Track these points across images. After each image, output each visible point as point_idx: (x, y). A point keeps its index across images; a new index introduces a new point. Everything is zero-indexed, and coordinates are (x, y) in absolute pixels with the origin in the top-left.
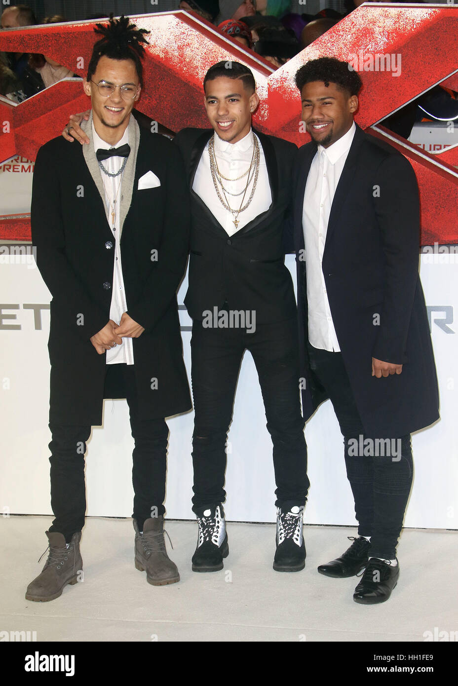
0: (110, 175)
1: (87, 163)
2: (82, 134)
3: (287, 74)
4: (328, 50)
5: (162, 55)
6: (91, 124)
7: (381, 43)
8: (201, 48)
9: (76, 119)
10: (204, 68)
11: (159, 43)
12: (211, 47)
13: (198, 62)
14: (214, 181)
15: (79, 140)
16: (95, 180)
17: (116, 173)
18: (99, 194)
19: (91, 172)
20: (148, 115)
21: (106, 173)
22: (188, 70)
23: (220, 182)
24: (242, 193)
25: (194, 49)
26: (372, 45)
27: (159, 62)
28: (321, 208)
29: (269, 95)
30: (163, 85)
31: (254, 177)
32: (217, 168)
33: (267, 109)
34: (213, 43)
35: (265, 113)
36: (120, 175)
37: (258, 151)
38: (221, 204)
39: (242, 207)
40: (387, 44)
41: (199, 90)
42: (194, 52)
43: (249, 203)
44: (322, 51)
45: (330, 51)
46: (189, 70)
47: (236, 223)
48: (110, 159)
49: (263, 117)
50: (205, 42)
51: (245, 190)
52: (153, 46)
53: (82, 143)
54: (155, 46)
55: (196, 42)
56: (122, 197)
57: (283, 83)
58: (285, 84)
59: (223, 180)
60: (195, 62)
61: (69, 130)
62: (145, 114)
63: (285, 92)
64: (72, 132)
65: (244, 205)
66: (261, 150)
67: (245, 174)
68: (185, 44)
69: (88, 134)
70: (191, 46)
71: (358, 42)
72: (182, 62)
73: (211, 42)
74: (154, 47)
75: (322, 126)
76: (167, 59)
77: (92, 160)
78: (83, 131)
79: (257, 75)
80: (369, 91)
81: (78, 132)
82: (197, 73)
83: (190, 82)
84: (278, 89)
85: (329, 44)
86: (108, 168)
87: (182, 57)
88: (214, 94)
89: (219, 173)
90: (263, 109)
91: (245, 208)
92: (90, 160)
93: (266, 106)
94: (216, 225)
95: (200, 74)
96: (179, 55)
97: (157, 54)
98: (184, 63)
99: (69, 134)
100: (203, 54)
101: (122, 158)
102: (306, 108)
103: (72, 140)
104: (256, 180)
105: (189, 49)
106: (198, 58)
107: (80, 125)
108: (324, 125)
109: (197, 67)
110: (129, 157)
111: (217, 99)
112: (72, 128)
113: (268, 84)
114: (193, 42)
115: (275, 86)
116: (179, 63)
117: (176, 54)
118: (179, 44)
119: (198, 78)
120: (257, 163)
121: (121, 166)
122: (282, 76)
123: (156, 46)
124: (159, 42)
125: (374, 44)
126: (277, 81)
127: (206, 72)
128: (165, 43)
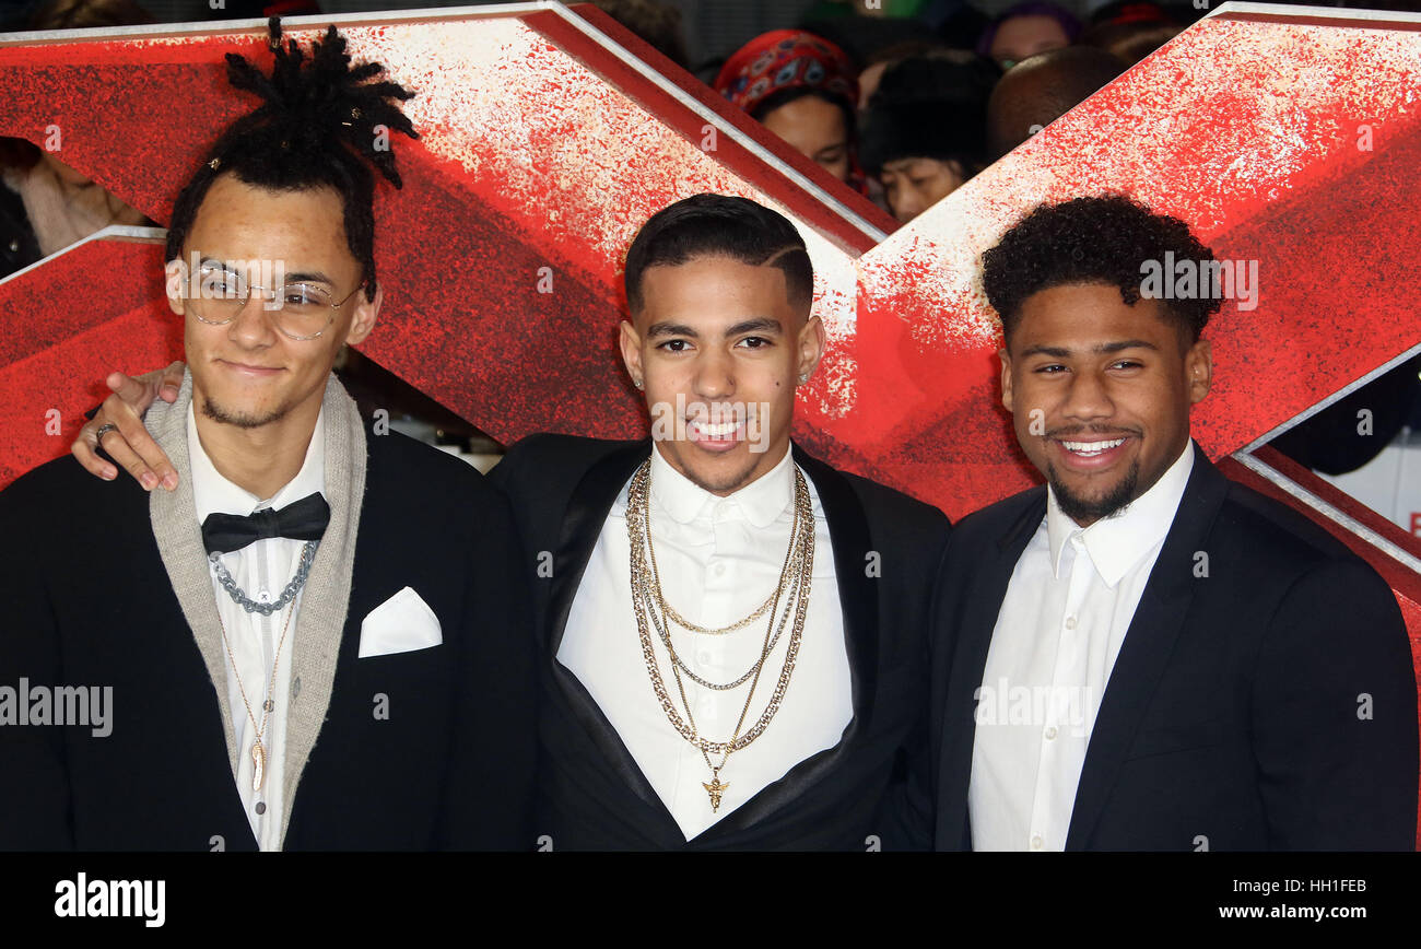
0: (251, 606)
1: (165, 559)
2: (149, 452)
3: (930, 250)
4: (1085, 169)
5: (471, 163)
6: (186, 416)
7: (1283, 153)
8: (615, 142)
9: (131, 391)
10: (622, 216)
11: (461, 117)
12: (653, 140)
13: (602, 191)
14: (643, 631)
15: (135, 474)
16: (192, 622)
17: (273, 598)
18: (205, 676)
19: (179, 591)
20: (408, 380)
21: (239, 596)
22: (563, 222)
23: (666, 637)
24: (744, 679)
25: (589, 147)
26: (1248, 160)
27: (460, 187)
28: (1047, 744)
29: (860, 324)
30: (472, 270)
31: (790, 624)
32: (657, 583)
33: (852, 376)
34: (662, 128)
35: (843, 388)
36: (288, 605)
37: (810, 529)
38: (664, 716)
39: (743, 732)
40: (1306, 156)
41: (600, 294)
42: (590, 156)
43: (766, 719)
44: (1064, 171)
45: (1094, 175)
46: (569, 222)
47: (715, 791)
48: (252, 549)
49: (834, 402)
50: (633, 121)
51: (758, 668)
52: (438, 127)
53: (149, 483)
54: (445, 129)
55: (600, 120)
56: (296, 684)
57: (913, 284)
58: (921, 286)
59: (674, 628)
60: (591, 192)
61: (99, 437)
62: (398, 374)
63: (918, 316)
64: (113, 445)
65: (750, 723)
66: (822, 527)
67: (759, 613)
68: (559, 125)
69: (173, 451)
70: (581, 135)
71: (1197, 145)
72: (542, 191)
73: (655, 122)
74: (444, 133)
75: (1105, 445)
76: (493, 179)
77: (186, 549)
78: (155, 441)
79: (819, 247)
80: (1233, 327)
81: (134, 442)
82: (599, 233)
83: (569, 263)
84: (893, 303)
85: (1088, 150)
86: (247, 579)
87: (544, 171)
88: (683, 319)
89: (661, 600)
90: (835, 376)
91: (751, 737)
92: (178, 546)
93: (849, 365)
94: (640, 792)
95: (609, 236)
96: (535, 166)
97: (451, 157)
98: (549, 194)
99: (100, 452)
100: (625, 165)
101: (299, 546)
102: (1042, 380)
103: (110, 473)
104: (797, 633)
105: (570, 145)
106: (605, 177)
107: (143, 416)
108: (1112, 444)
109: (598, 212)
110: (325, 538)
111: (695, 335)
112: (113, 427)
113: (859, 284)
114: (588, 119)
115: (881, 293)
116: (534, 194)
117: (524, 159)
118: (538, 125)
119: (600, 255)
120: (806, 572)
121: (294, 573)
122: (910, 256)
123: (450, 130)
124: (461, 114)
125: (1254, 156)
126: (893, 275)
127: (630, 230)
128: (485, 118)
